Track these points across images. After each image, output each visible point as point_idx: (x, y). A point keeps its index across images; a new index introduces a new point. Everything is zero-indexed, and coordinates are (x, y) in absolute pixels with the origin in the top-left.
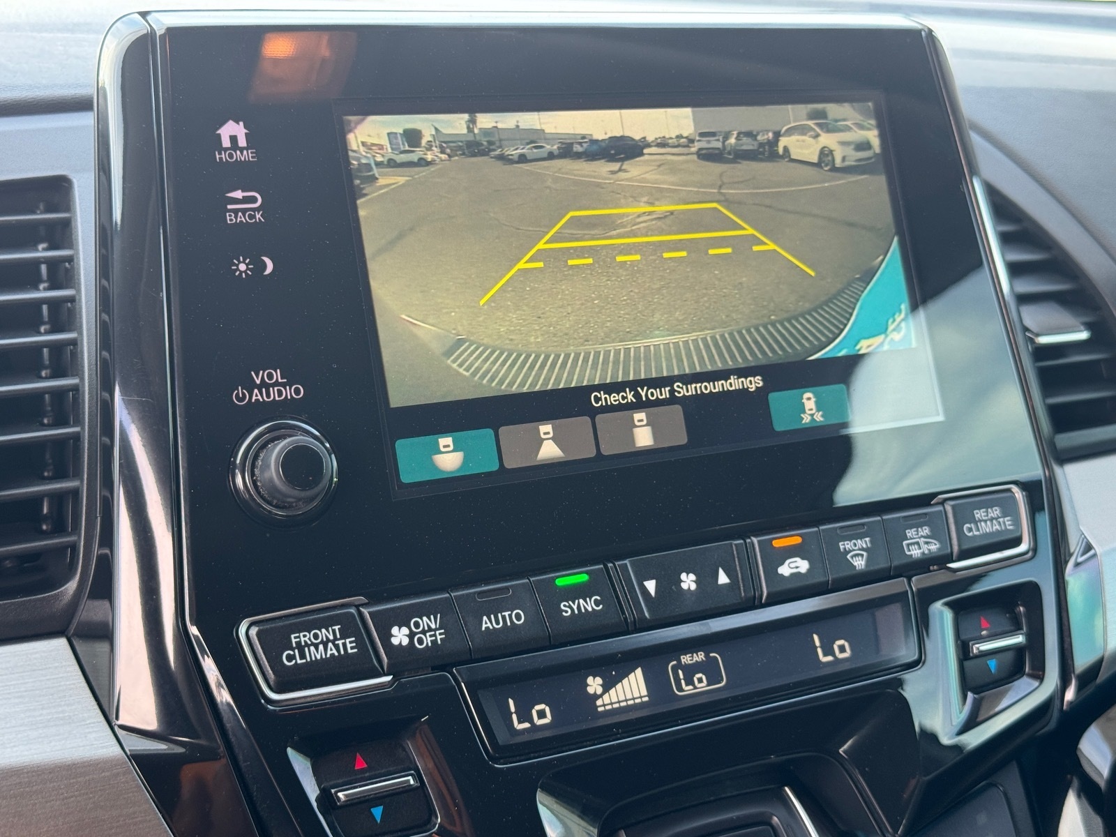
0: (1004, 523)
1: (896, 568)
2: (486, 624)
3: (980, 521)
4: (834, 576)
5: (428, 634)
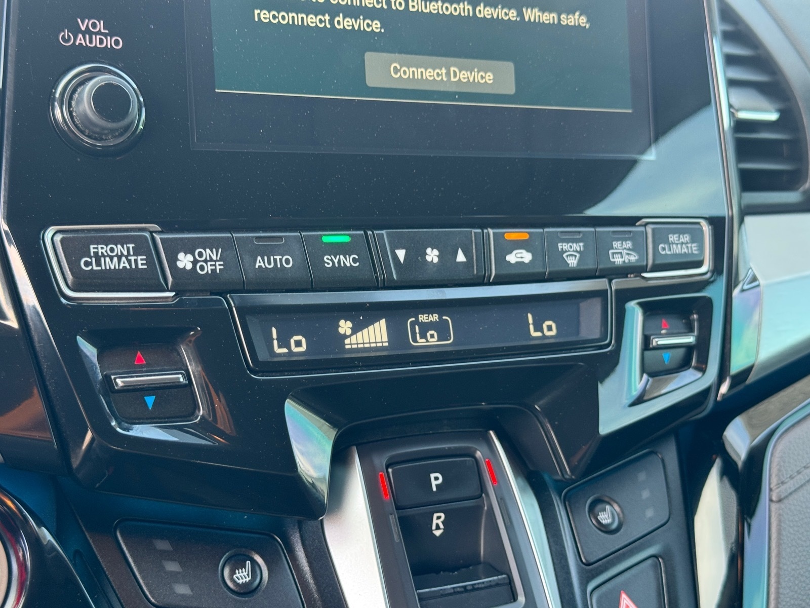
0: (691, 247)
1: (601, 270)
2: (259, 263)
3: (673, 243)
4: (552, 269)
5: (209, 263)
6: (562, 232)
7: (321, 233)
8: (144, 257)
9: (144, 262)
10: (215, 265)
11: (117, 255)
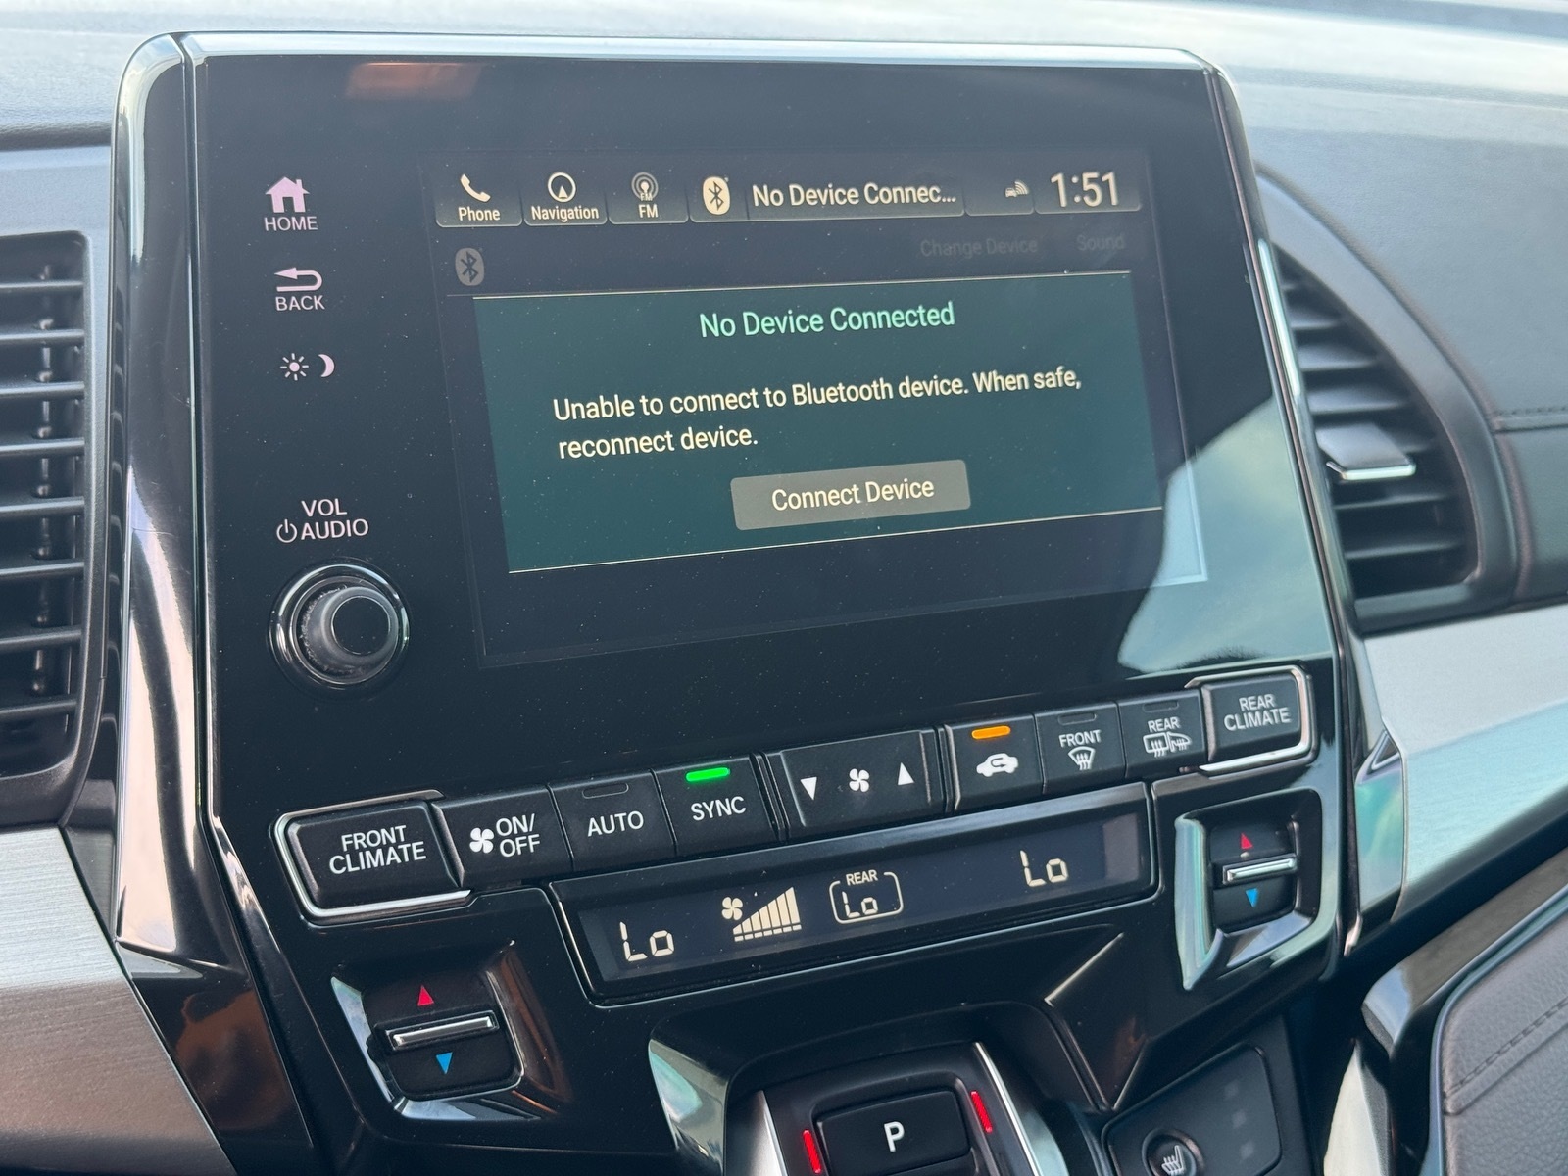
0: (1278, 714)
1: (1132, 768)
2: (594, 828)
3: (1247, 712)
4: (1051, 778)
5: (518, 839)
6: (1064, 716)
7: (683, 768)
8: (422, 843)
9: (422, 850)
10: (527, 841)
11: (381, 846)
